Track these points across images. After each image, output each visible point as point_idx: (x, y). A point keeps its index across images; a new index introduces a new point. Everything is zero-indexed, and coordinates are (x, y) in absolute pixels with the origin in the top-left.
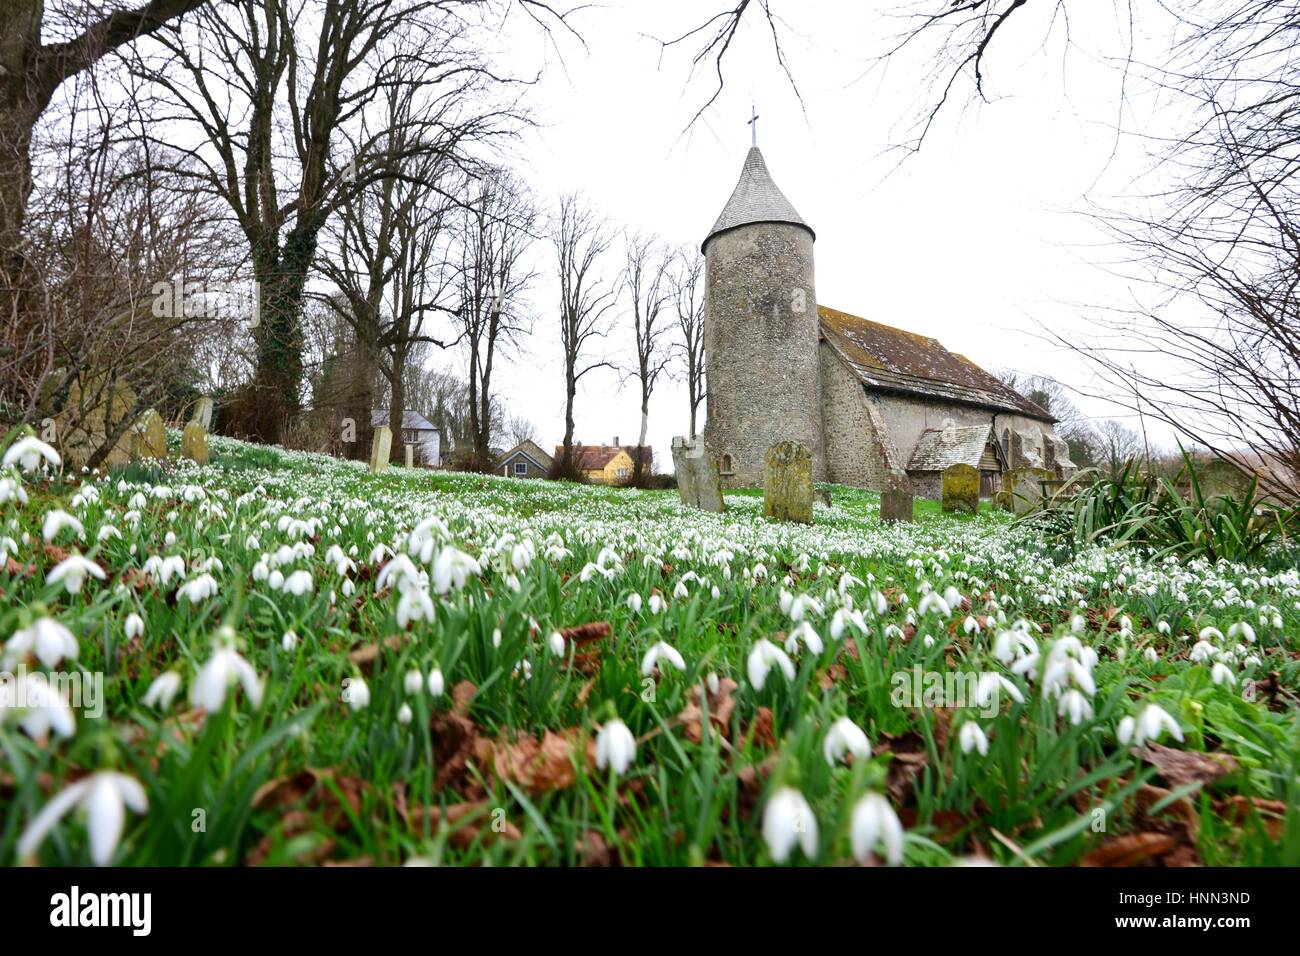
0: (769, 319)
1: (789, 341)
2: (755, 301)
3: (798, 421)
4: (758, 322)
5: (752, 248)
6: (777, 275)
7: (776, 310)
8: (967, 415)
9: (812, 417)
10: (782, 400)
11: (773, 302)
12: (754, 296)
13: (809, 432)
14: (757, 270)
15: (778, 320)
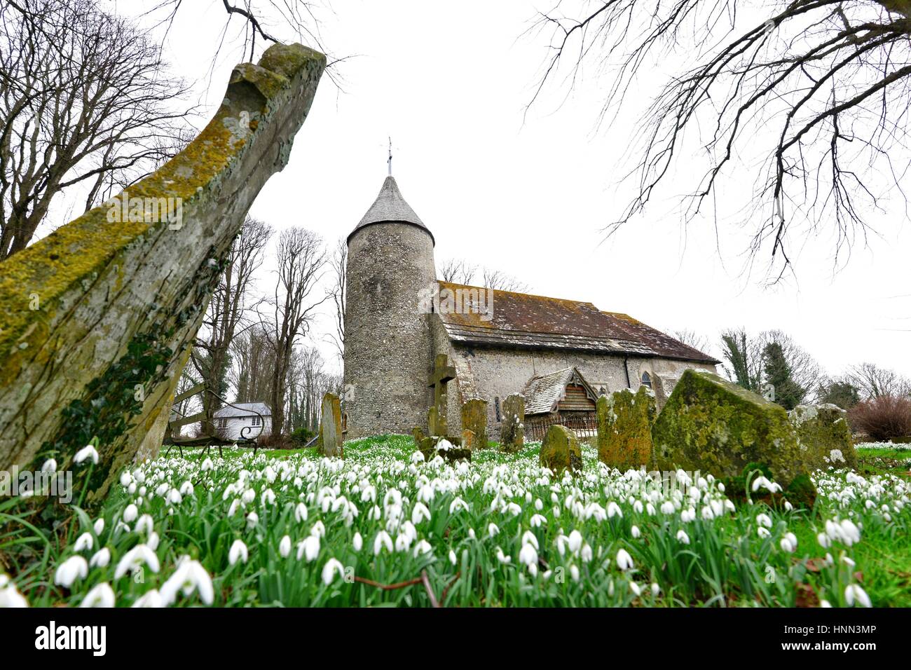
0: (373, 295)
1: (389, 312)
2: (364, 283)
3: (397, 379)
4: (365, 299)
5: (365, 244)
6: (381, 261)
7: (379, 288)
8: (589, 362)
9: (413, 376)
10: (383, 362)
11: (376, 282)
12: (363, 279)
13: (410, 388)
14: (367, 260)
15: (380, 295)
